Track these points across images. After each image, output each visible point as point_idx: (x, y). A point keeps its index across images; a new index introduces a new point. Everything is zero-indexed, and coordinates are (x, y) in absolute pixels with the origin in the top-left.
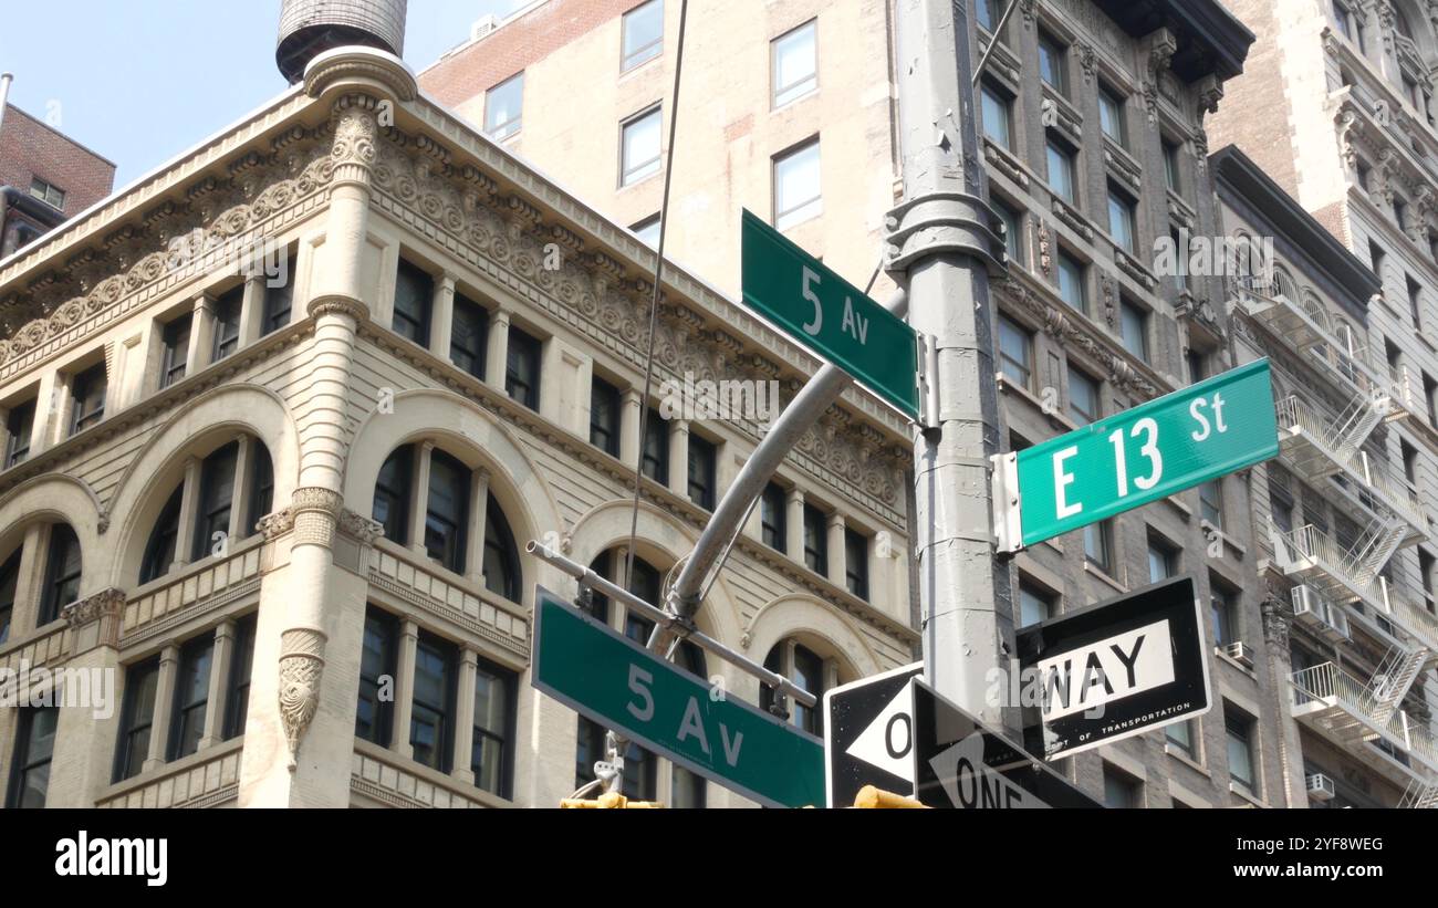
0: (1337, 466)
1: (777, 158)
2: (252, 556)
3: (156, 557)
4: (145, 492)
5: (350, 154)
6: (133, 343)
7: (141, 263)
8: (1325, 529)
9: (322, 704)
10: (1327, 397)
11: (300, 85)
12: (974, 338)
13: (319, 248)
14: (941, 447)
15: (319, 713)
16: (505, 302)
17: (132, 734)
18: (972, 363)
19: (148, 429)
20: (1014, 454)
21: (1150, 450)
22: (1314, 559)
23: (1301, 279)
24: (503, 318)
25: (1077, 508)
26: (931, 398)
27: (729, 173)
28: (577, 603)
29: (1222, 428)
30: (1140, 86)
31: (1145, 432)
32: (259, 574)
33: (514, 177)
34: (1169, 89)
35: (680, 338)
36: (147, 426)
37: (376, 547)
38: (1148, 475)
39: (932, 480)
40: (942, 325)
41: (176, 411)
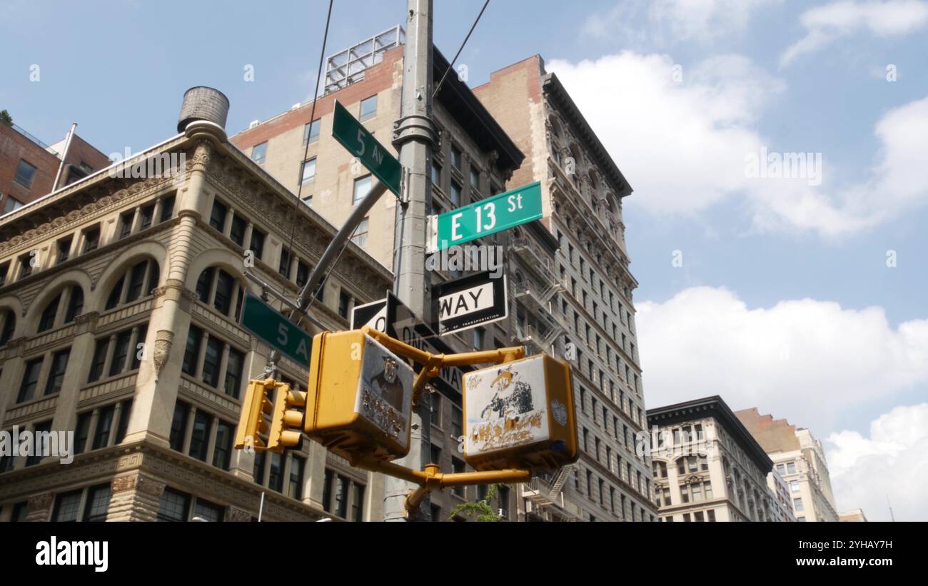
0: (540, 306)
1: (356, 180)
2: (149, 303)
3: (112, 301)
4: (110, 277)
5: (200, 159)
6: (111, 222)
7: (117, 193)
8: (535, 327)
9: (170, 359)
10: (538, 281)
11: (184, 133)
12: (425, 171)
13: (185, 193)
14: (408, 211)
15: (168, 362)
16: (252, 219)
17: (98, 365)
18: (423, 180)
19: (114, 254)
20: (437, 216)
21: (491, 215)
22: (530, 337)
23: (534, 241)
24: (251, 225)
25: (460, 236)
26: (405, 192)
27: (338, 184)
28: (261, 297)
29: (520, 207)
30: (485, 169)
31: (490, 208)
32: (152, 309)
33: (260, 175)
34: (494, 171)
35: (315, 239)
36: (113, 252)
37: (196, 303)
38: (489, 224)
39: (403, 223)
40: (413, 164)
41: (125, 247)
